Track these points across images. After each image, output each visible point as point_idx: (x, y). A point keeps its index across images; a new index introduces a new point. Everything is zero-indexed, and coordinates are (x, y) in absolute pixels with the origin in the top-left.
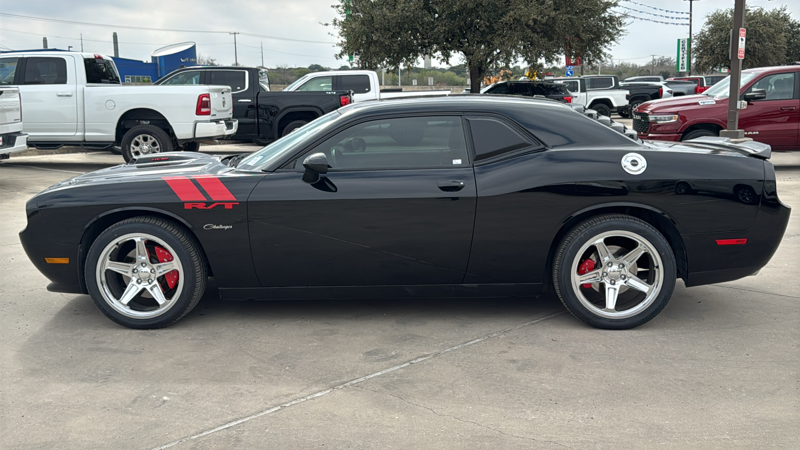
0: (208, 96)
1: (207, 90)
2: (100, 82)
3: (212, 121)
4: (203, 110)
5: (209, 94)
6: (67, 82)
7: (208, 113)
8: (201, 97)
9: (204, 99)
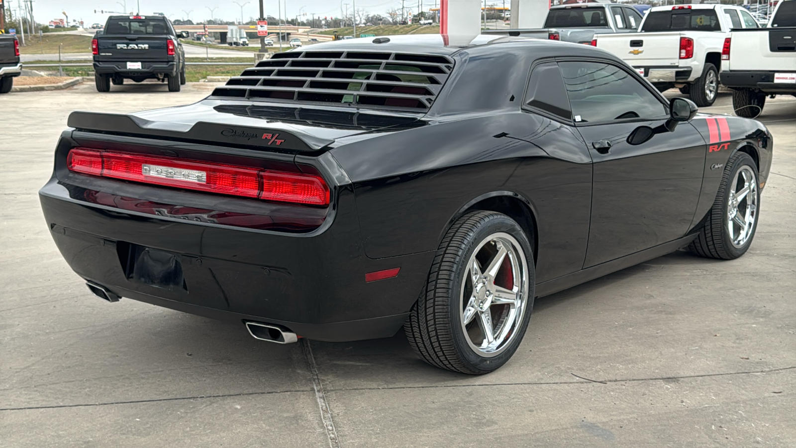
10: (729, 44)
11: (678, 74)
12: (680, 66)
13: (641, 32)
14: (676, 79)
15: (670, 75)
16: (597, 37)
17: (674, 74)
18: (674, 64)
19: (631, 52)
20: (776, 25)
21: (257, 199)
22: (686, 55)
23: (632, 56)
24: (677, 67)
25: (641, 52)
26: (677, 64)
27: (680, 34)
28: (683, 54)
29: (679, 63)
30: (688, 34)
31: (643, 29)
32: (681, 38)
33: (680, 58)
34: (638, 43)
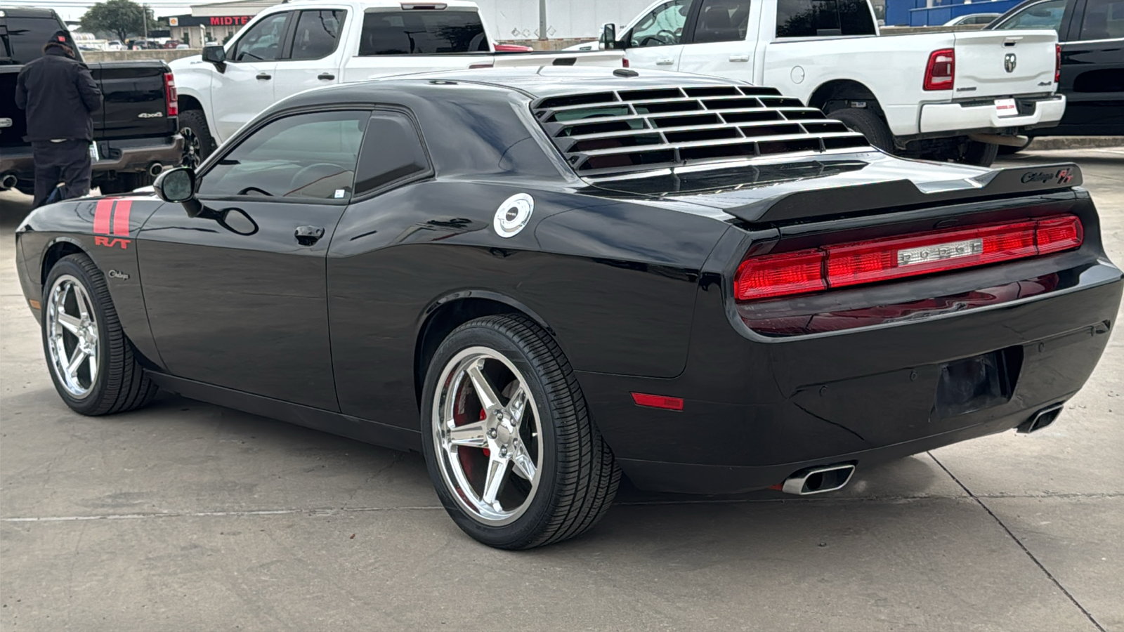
0: (950, 53)
1: (949, 42)
2: (815, 34)
3: (954, 101)
4: (936, 80)
5: (953, 50)
6: (746, 38)
7: (949, 86)
8: (934, 55)
9: (940, 59)
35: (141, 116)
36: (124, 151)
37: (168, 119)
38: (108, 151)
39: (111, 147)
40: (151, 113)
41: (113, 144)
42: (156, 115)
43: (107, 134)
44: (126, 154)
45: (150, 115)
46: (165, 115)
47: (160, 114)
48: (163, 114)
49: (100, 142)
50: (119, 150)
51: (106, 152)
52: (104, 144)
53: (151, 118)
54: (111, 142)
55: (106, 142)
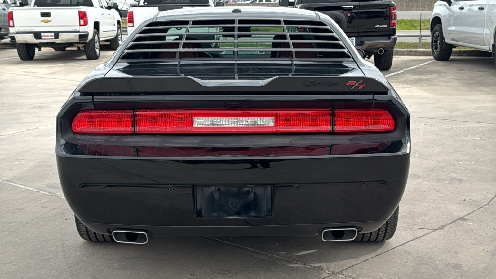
10: (131, 15)
11: (81, 37)
12: (81, 31)
13: (34, 6)
14: (80, 40)
15: (74, 37)
16: (13, 9)
17: (78, 37)
18: (76, 29)
19: (42, 21)
20: (146, 3)
21: (332, 133)
22: (84, 24)
23: (43, 24)
24: (78, 32)
25: (50, 21)
26: (78, 30)
27: (78, 9)
28: (82, 23)
29: (79, 29)
30: (83, 8)
31: (35, 4)
32: (79, 11)
33: (80, 25)
34: (47, 15)
35: (376, 26)
36: (366, 42)
37: (390, 28)
38: (360, 42)
39: (362, 40)
40: (381, 25)
41: (363, 39)
42: (384, 26)
43: (360, 34)
44: (367, 43)
45: (381, 26)
46: (389, 26)
47: (386, 26)
48: (387, 25)
49: (357, 38)
50: (363, 42)
51: (359, 43)
52: (358, 39)
53: (381, 27)
54: (362, 38)
55: (360, 38)
